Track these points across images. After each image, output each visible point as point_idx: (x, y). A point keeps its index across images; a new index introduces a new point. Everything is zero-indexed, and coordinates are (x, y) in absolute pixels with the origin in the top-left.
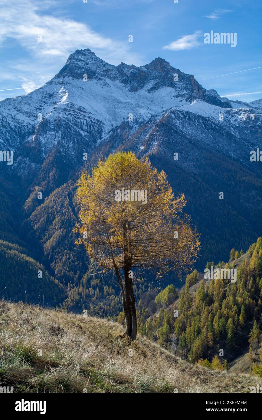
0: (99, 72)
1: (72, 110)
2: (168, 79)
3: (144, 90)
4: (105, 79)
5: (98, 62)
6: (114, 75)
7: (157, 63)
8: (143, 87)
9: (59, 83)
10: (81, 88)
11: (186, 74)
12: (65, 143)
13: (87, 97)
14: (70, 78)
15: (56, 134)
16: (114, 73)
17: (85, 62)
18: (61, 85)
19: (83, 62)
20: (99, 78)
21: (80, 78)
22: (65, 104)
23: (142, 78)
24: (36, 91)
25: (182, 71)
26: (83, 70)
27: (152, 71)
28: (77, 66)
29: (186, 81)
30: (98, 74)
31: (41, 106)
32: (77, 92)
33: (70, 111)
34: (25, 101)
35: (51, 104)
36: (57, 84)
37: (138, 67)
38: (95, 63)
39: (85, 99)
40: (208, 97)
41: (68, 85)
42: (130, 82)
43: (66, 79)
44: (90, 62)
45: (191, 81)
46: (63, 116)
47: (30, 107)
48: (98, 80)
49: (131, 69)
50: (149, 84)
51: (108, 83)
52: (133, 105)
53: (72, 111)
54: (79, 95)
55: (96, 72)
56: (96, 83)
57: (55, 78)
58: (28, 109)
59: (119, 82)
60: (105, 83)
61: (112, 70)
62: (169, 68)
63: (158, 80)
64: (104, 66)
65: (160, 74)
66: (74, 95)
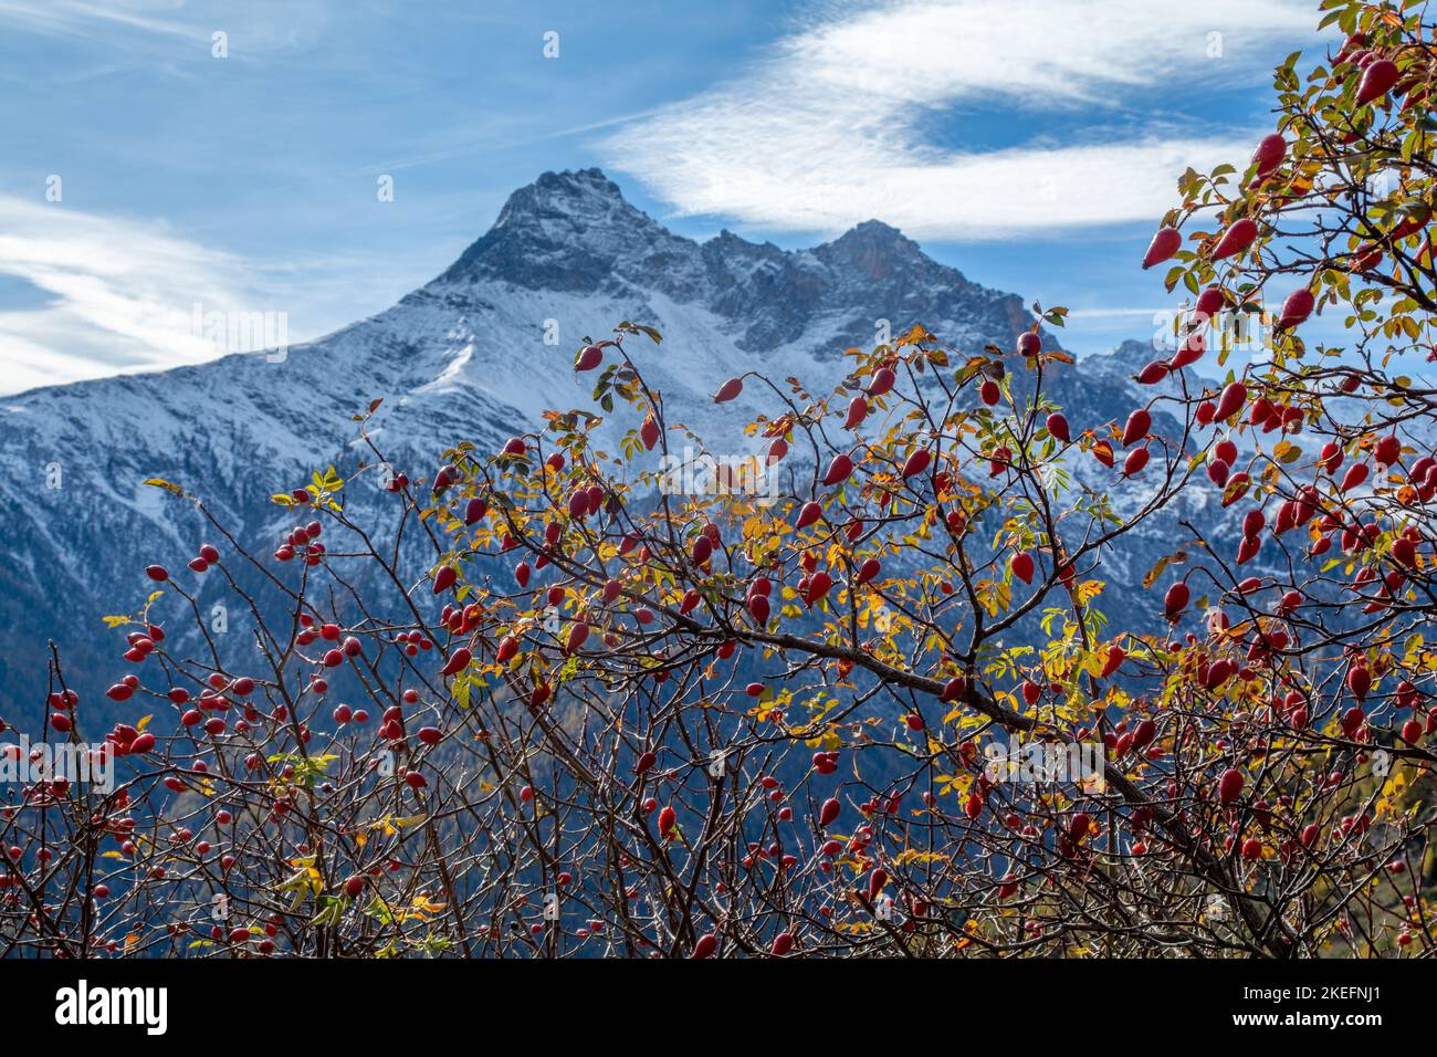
0: (627, 266)
1: (465, 422)
2: (904, 308)
3: (802, 346)
4: (645, 292)
5: (625, 224)
6: (689, 280)
7: (865, 241)
8: (798, 334)
9: (452, 303)
10: (534, 326)
11: (988, 292)
12: (406, 558)
13: (549, 366)
14: (501, 284)
15: (379, 515)
16: (687, 269)
17: (572, 222)
18: (454, 312)
19: (563, 221)
20: (621, 288)
21: (542, 285)
22: (444, 396)
23: (799, 297)
24: (353, 329)
25: (970, 277)
26: (560, 254)
27: (842, 271)
28: (534, 239)
29: (985, 318)
30: (621, 272)
31: (359, 393)
32: (510, 346)
33: (456, 425)
34: (298, 371)
35: (401, 388)
36: (442, 308)
37: (789, 253)
38: (614, 228)
39: (538, 375)
40: (1085, 385)
41: (485, 312)
42: (750, 312)
43: (483, 289)
44: (593, 223)
45: (1006, 320)
46: (424, 444)
47: (314, 392)
48: (615, 297)
49: (759, 257)
50: (823, 322)
51: (655, 311)
52: (728, 413)
53: (465, 426)
54: (516, 359)
55: (613, 265)
56: (606, 310)
57: (439, 280)
58: (306, 404)
59: (706, 308)
60: (644, 310)
61: (683, 258)
62: (915, 265)
63: (861, 308)
64: (651, 241)
65: (875, 286)
66: (498, 356)
